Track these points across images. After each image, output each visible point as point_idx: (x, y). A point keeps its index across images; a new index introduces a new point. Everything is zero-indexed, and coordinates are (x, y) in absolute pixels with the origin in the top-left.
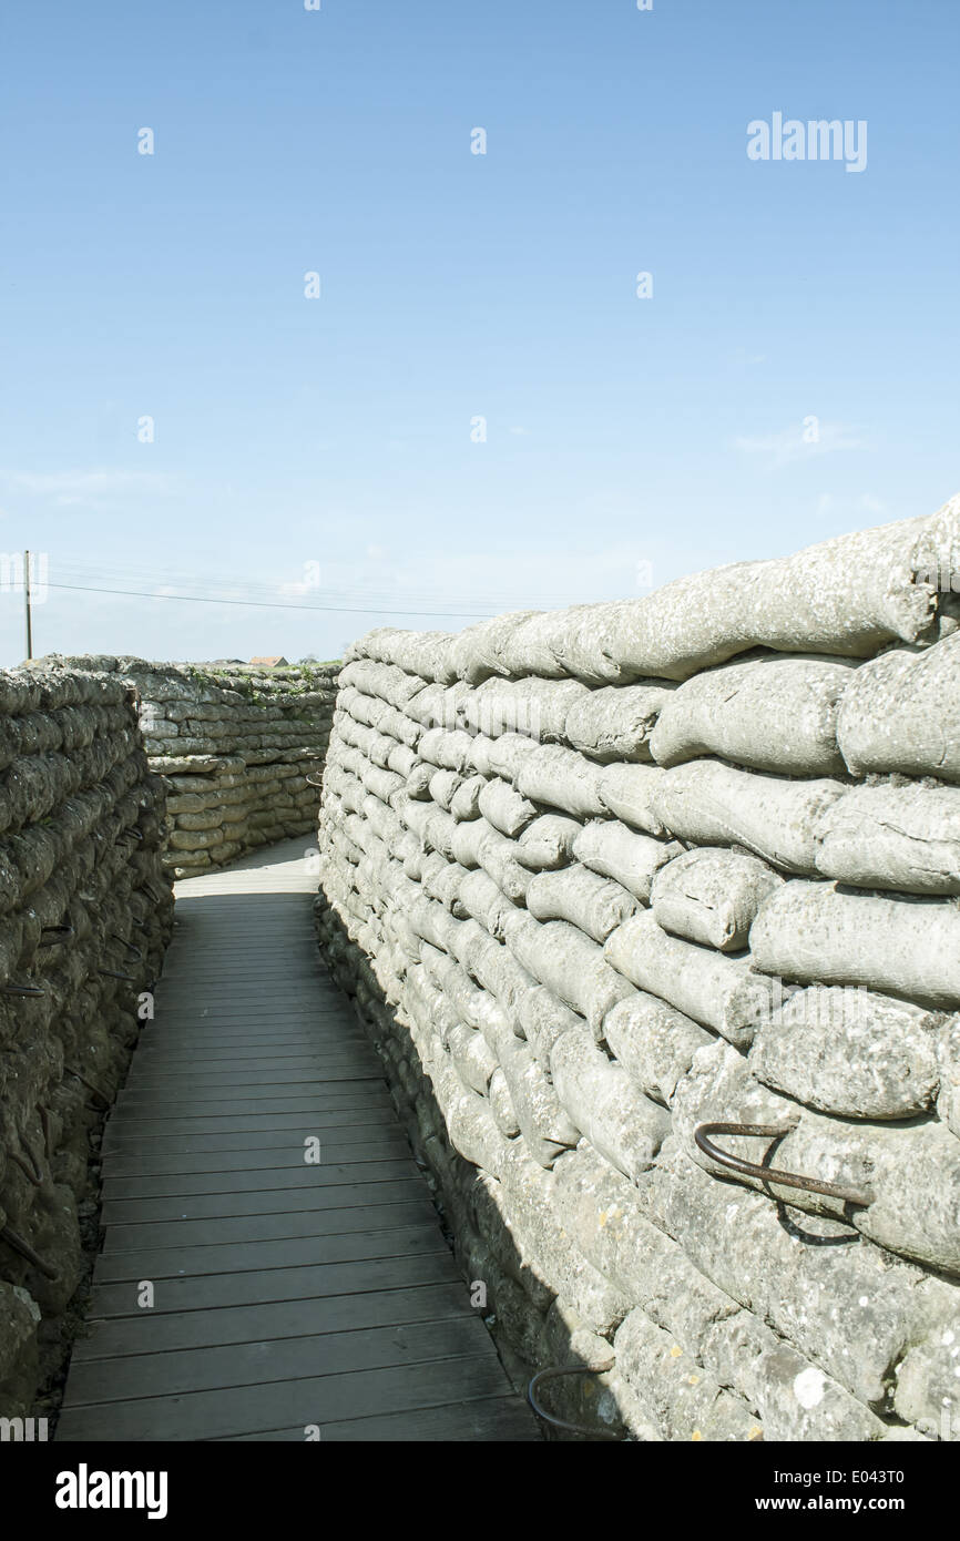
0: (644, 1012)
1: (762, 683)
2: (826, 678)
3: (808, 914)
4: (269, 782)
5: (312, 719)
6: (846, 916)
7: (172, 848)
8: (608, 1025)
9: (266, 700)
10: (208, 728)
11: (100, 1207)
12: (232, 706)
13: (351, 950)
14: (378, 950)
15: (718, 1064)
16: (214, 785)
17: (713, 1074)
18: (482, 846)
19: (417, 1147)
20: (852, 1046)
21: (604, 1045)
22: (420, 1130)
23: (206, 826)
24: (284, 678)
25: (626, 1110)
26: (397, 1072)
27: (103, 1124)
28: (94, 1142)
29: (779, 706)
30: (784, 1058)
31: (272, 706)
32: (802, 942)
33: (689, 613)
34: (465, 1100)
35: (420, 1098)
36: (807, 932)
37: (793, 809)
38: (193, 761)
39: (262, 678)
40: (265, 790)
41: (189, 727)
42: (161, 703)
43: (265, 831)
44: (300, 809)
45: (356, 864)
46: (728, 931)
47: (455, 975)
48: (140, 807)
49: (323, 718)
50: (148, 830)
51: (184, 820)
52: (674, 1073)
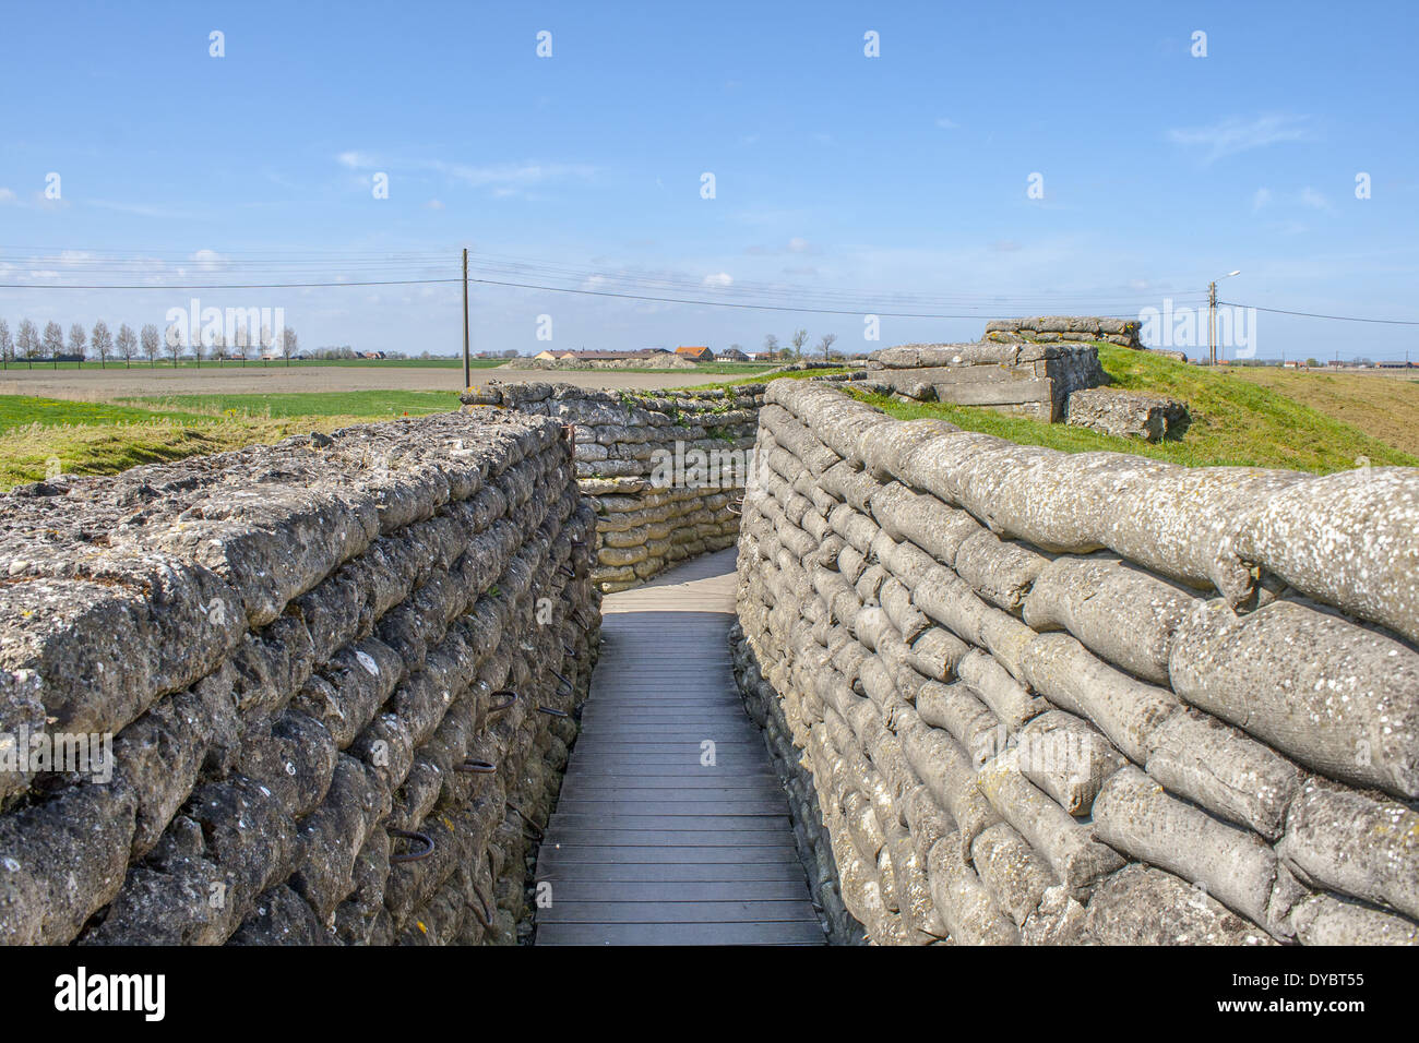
0: (1006, 844)
1: (1116, 593)
2: (1169, 604)
3: (1139, 806)
4: (691, 500)
5: (734, 437)
6: (1168, 817)
7: (601, 565)
8: (975, 849)
9: (690, 420)
10: (635, 451)
11: (535, 927)
12: (659, 427)
13: (763, 688)
14: (787, 693)
15: (1062, 907)
16: (641, 505)
17: (1057, 916)
18: (881, 640)
19: (815, 890)
20: (1164, 932)
21: (970, 863)
22: (818, 874)
23: (633, 543)
24: (708, 398)
25: (986, 925)
26: (800, 811)
27: (537, 847)
28: (529, 864)
29: (1127, 621)
30: (1110, 927)
31: (696, 425)
32: (1132, 829)
33: (1059, 509)
34: (856, 864)
35: (819, 842)
36: (1137, 822)
37: (1133, 714)
38: (621, 483)
39: (687, 398)
40: (688, 507)
41: (617, 450)
42: (592, 427)
43: (687, 546)
44: (720, 525)
45: (771, 608)
46: (1074, 802)
47: (853, 747)
48: (573, 542)
49: (744, 436)
50: (580, 561)
51: (611, 538)
52: (1026, 905)
